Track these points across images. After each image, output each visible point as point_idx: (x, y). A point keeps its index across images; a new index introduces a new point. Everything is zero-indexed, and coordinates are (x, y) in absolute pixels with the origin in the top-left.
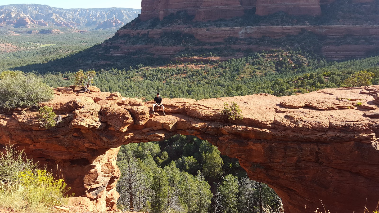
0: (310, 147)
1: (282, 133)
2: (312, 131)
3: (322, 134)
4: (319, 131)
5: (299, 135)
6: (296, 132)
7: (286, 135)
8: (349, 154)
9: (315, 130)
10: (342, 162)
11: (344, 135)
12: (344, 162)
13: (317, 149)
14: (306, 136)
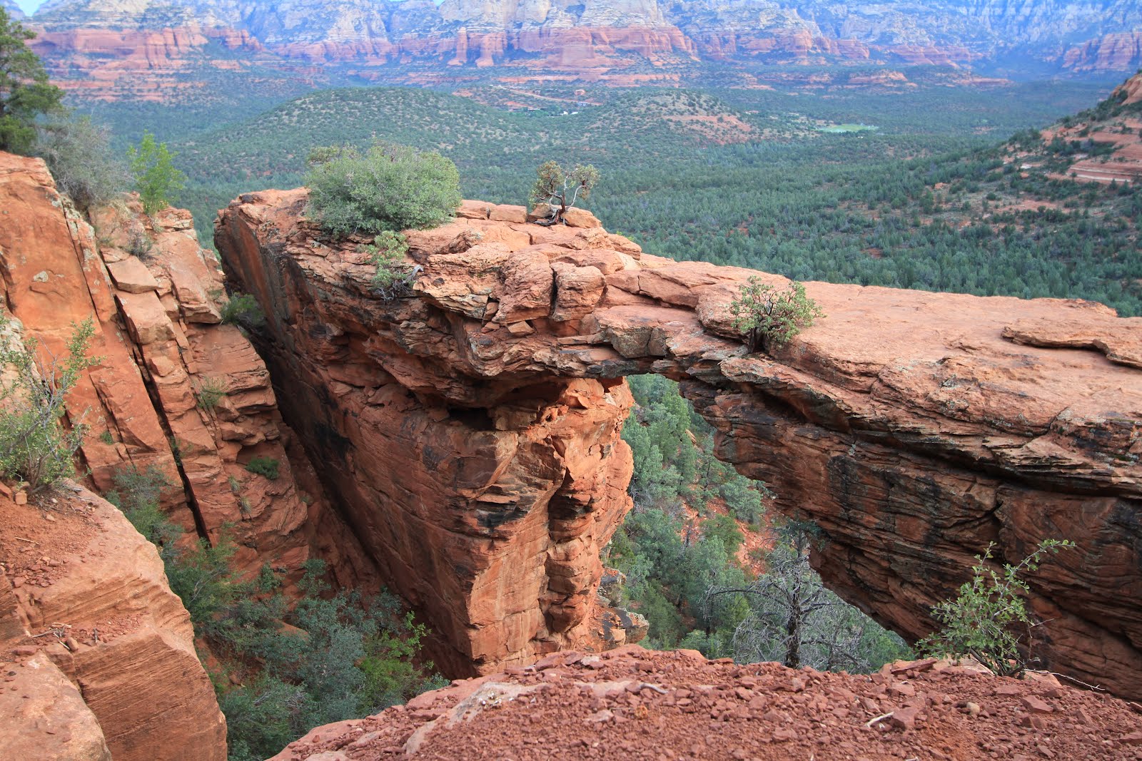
0: (968, 490)
1: (878, 413)
2: (980, 422)
3: (1010, 441)
4: (1002, 431)
5: (928, 431)
6: (922, 417)
7: (889, 421)
8: (1096, 553)
9: (990, 424)
10: (1073, 582)
11: (1076, 458)
12: (1079, 582)
13: (988, 502)
14: (951, 440)
